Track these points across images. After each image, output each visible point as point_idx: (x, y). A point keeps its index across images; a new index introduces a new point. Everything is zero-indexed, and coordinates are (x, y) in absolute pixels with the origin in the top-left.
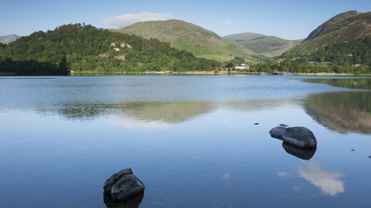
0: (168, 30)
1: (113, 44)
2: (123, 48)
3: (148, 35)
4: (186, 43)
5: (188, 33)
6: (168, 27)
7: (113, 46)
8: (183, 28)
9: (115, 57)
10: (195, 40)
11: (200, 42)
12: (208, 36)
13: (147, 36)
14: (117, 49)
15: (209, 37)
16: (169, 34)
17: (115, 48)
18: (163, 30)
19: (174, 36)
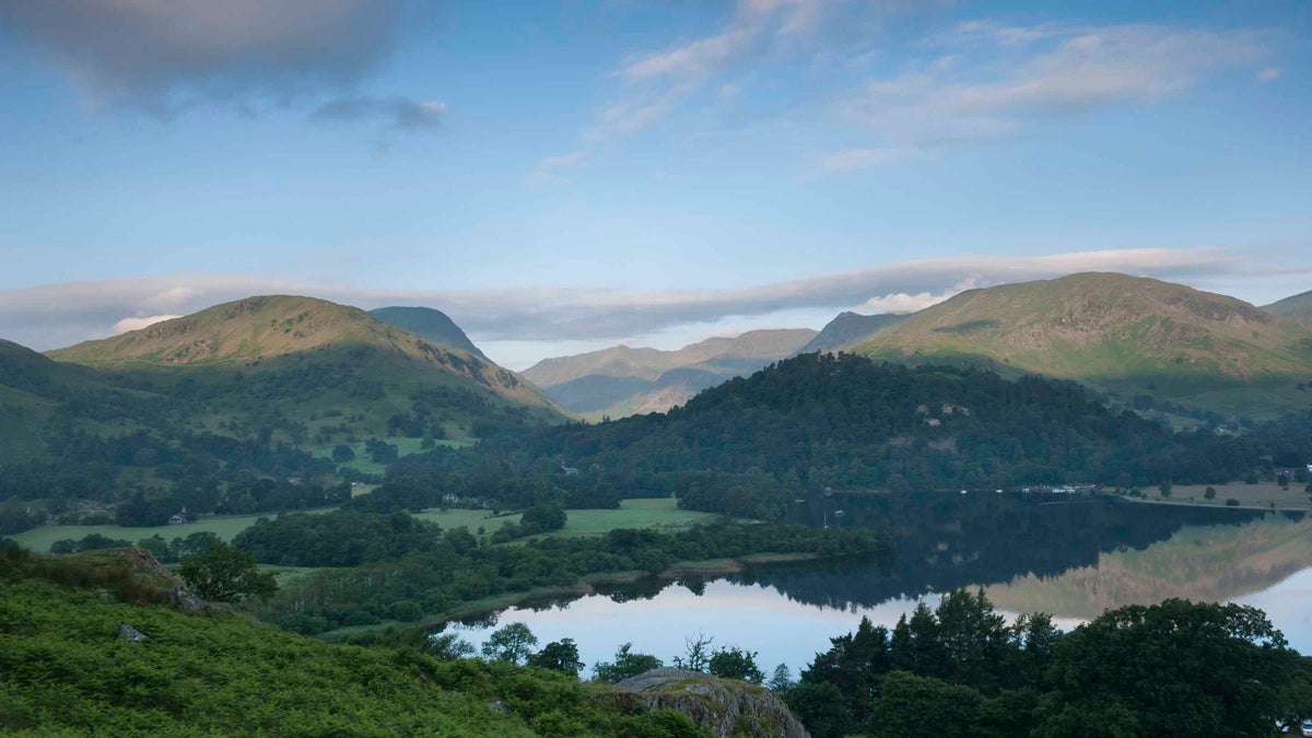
0: (1071, 314)
1: (922, 409)
2: (949, 418)
3: (1002, 335)
4: (1137, 353)
5: (1141, 318)
6: (1067, 305)
7: (923, 415)
8: (1120, 301)
9: (931, 444)
10: (1169, 338)
11: (1185, 346)
12: (1216, 316)
13: (999, 338)
14: (934, 422)
15: (1222, 319)
16: (1074, 324)
17: (928, 417)
18: (1053, 315)
19: (1093, 333)
